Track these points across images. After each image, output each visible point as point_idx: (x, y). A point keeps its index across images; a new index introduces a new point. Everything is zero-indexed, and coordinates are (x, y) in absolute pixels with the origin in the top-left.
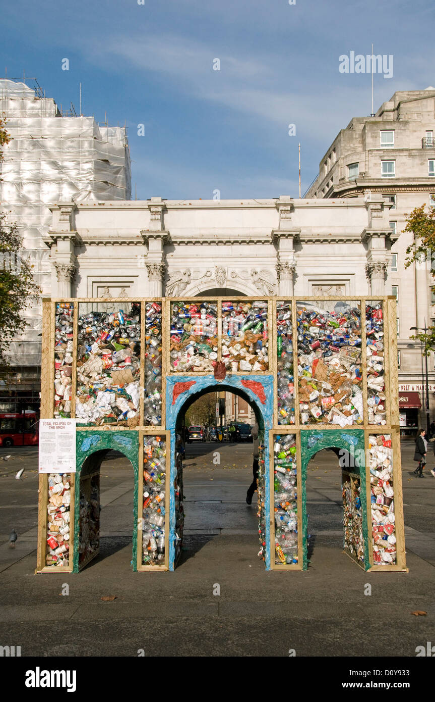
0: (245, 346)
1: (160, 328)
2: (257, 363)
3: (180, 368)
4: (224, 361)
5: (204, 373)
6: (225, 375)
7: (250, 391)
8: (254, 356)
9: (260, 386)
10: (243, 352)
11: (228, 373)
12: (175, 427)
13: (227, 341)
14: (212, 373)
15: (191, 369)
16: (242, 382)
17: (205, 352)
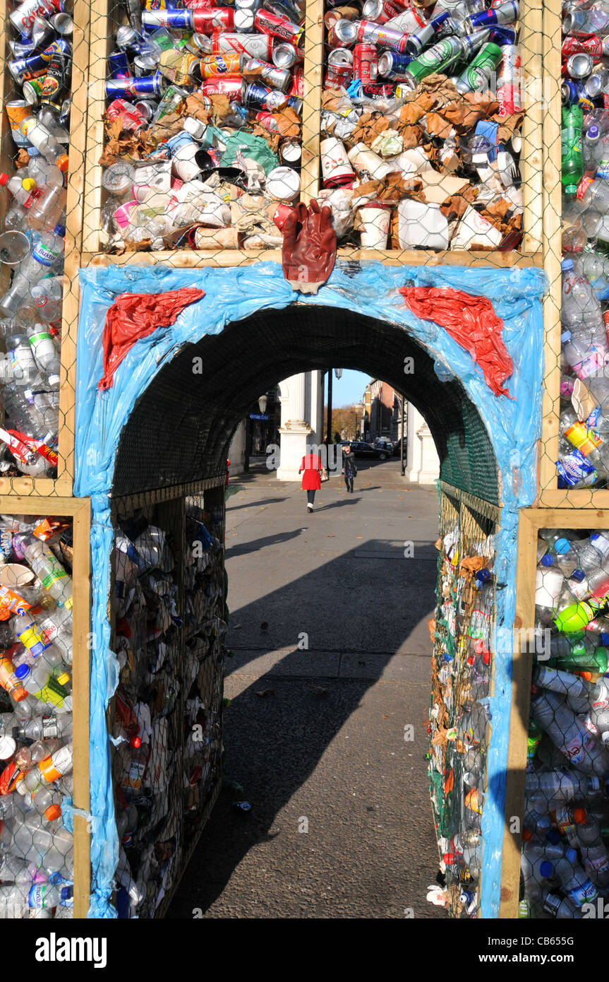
0: (423, 139)
1: (64, 68)
2: (472, 216)
3: (139, 236)
4: (327, 204)
5: (236, 257)
6: (331, 264)
7: (441, 333)
8: (462, 182)
9: (486, 314)
10: (413, 161)
11: (345, 255)
12: (110, 485)
13: (341, 117)
14: (277, 257)
15: (185, 238)
16: (405, 295)
17: (250, 166)
